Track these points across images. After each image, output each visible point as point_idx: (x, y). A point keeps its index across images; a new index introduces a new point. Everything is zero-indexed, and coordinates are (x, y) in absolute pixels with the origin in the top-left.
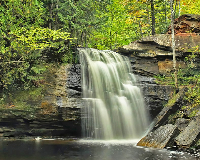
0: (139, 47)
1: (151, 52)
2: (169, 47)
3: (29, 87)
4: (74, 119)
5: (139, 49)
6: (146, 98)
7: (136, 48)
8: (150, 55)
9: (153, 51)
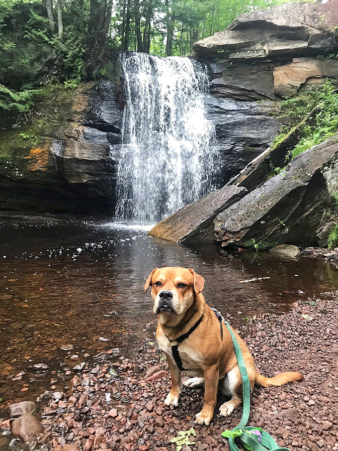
0: (233, 38)
1: (258, 46)
2: (299, 28)
3: (18, 125)
4: (85, 181)
5: (232, 43)
6: (233, 144)
7: (224, 42)
8: (255, 55)
9: (263, 44)
